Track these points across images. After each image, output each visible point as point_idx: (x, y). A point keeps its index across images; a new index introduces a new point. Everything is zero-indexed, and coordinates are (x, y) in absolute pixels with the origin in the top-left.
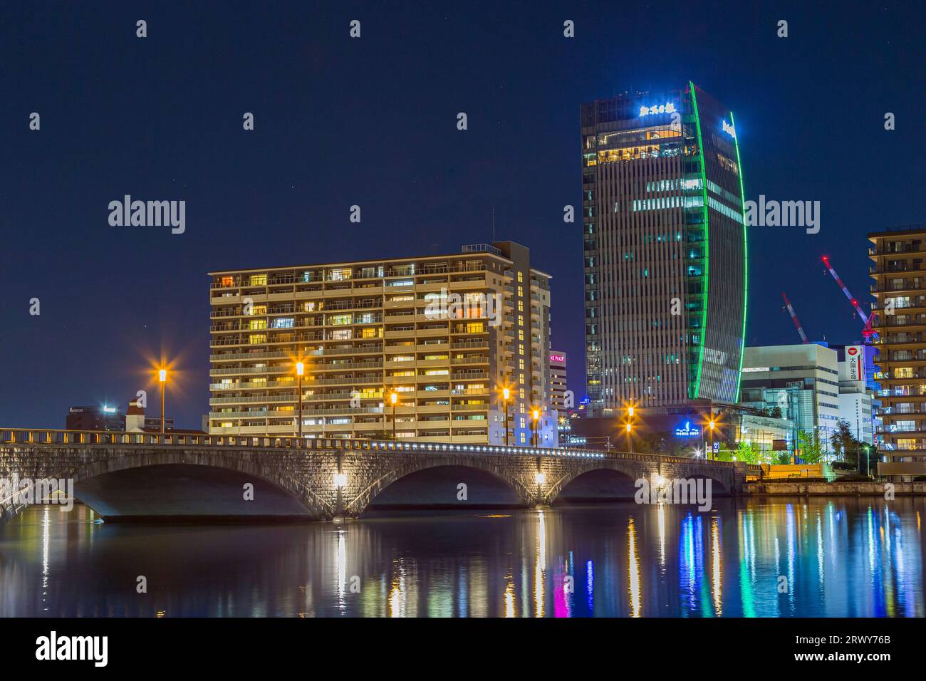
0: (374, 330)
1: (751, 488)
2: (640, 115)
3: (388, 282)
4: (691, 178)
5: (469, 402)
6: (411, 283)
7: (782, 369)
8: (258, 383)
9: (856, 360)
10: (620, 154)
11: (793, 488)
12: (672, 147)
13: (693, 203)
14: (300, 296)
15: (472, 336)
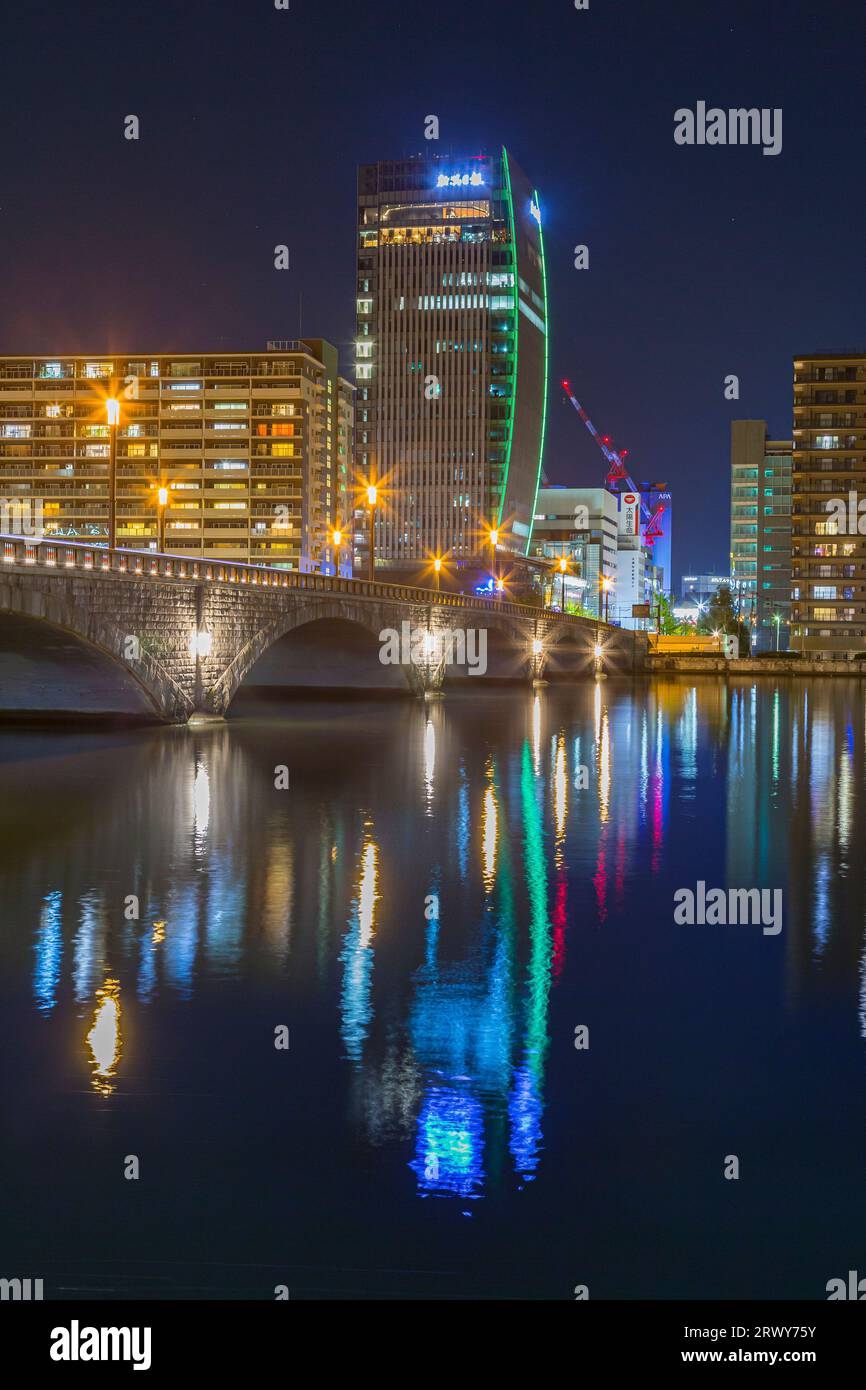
0: (143, 447)
2: (438, 186)
3: (166, 384)
4: (499, 272)
5: (273, 546)
6: (197, 387)
7: (559, 517)
9: (634, 511)
10: (409, 234)
11: (709, 665)
12: (475, 230)
13: (500, 304)
14: (42, 395)
15: (278, 460)
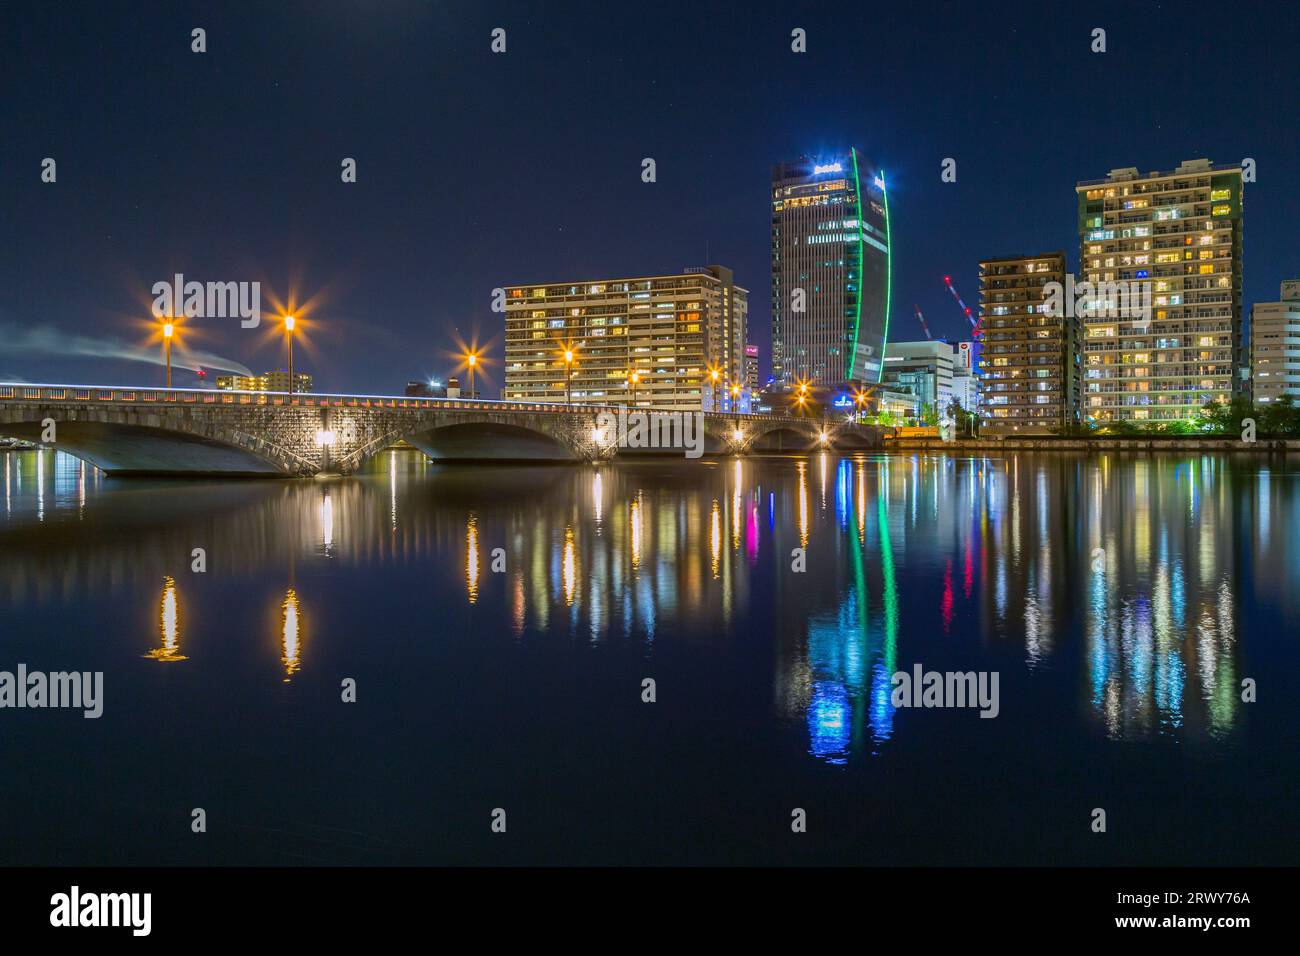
0: (621, 329)
1: (888, 443)
2: (816, 173)
3: (631, 295)
4: (851, 220)
5: (689, 381)
6: (648, 296)
7: (913, 359)
8: (539, 366)
9: (967, 353)
10: (800, 201)
11: (918, 444)
12: (838, 196)
13: (852, 238)
14: (569, 304)
15: (691, 334)
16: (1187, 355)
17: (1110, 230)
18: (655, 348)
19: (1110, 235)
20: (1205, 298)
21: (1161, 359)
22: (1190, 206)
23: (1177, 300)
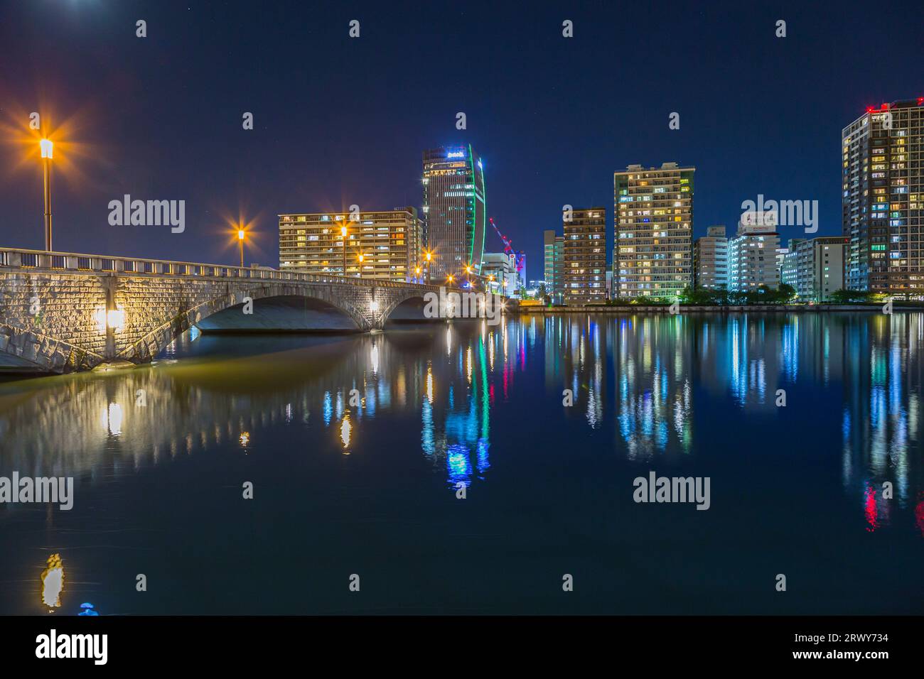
0: (355, 242)
1: (521, 309)
2: (448, 157)
3: (361, 222)
4: (468, 184)
5: (397, 274)
6: (372, 223)
8: (302, 264)
9: (513, 260)
10: (439, 172)
11: (538, 309)
12: (461, 171)
13: (469, 194)
14: (322, 226)
15: (399, 246)
16: (669, 263)
17: (630, 196)
18: (377, 254)
19: (631, 199)
20: (677, 233)
21: (656, 265)
22: (670, 186)
23: (663, 234)
